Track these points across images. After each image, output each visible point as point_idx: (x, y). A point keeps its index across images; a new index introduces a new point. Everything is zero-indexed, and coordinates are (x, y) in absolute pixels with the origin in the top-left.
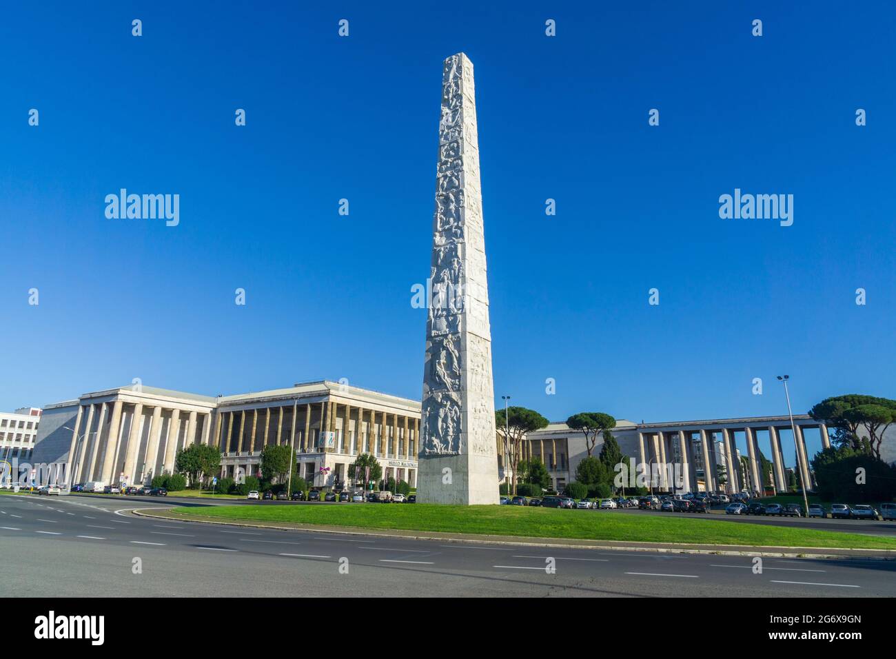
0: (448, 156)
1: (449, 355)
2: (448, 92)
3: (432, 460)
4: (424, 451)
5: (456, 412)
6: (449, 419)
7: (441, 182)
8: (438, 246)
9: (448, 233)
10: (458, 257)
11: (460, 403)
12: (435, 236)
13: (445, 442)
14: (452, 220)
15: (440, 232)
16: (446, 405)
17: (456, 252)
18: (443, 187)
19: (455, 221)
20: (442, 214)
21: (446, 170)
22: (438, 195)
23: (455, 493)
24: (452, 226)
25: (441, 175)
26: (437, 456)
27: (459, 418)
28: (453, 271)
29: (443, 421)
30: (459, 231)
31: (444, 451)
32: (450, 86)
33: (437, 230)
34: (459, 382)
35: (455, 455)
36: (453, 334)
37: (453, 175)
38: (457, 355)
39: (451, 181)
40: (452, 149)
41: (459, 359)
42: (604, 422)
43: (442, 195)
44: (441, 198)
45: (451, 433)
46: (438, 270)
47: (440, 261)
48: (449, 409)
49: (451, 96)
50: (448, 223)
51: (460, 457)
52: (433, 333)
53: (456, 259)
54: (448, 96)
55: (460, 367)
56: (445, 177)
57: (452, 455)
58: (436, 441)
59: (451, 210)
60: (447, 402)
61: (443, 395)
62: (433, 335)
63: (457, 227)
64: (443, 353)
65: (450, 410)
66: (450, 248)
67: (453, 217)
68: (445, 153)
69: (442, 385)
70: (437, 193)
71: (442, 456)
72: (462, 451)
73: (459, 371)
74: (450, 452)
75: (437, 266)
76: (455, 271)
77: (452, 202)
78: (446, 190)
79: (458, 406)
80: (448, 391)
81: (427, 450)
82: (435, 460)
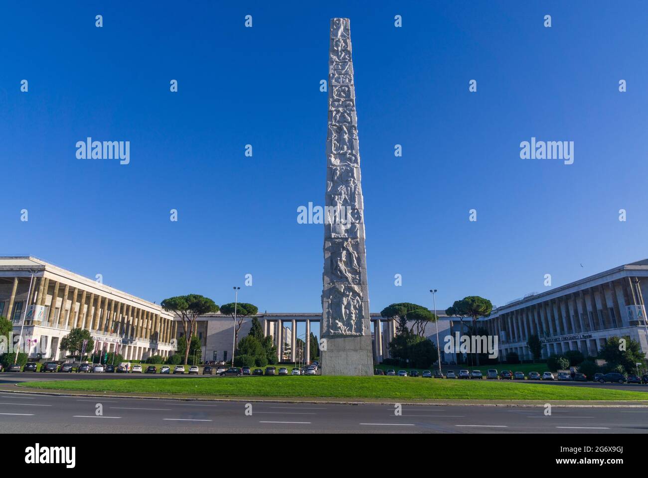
0: (339, 95)
1: (349, 255)
2: (337, 46)
3: (336, 339)
4: (328, 331)
5: (358, 301)
6: (352, 306)
7: (334, 114)
8: (334, 165)
9: (342, 157)
10: (354, 178)
11: (361, 294)
12: (331, 157)
13: (348, 324)
14: (345, 147)
15: (334, 154)
16: (349, 295)
17: (353, 174)
18: (335, 120)
19: (348, 149)
20: (335, 140)
21: (339, 106)
22: (331, 124)
23: (360, 367)
24: (346, 152)
25: (333, 109)
26: (342, 336)
27: (360, 307)
28: (349, 188)
29: (345, 308)
30: (354, 158)
31: (348, 333)
32: (339, 41)
33: (332, 153)
34: (360, 277)
35: (359, 336)
36: (352, 239)
37: (345, 112)
38: (357, 256)
39: (342, 116)
40: (344, 91)
41: (359, 259)
42: (251, 310)
43: (335, 125)
44: (334, 127)
45: (354, 318)
46: (334, 184)
47: (336, 178)
48: (351, 298)
49: (340, 48)
50: (342, 149)
51: (363, 339)
52: (333, 235)
53: (352, 179)
54: (337, 48)
55: (359, 266)
56: (338, 112)
57: (356, 336)
58: (340, 324)
59: (344, 139)
60: (349, 293)
61: (345, 287)
62: (333, 236)
63: (351, 154)
64: (344, 253)
65: (353, 299)
66: (346, 169)
67: (347, 145)
68: (336, 93)
69: (344, 278)
70: (330, 123)
71: (346, 336)
72: (365, 333)
73: (359, 268)
74: (354, 333)
75: (333, 180)
76: (351, 188)
77: (346, 134)
78: (339, 122)
79: (359, 296)
80: (350, 284)
81: (332, 331)
82: (340, 340)
